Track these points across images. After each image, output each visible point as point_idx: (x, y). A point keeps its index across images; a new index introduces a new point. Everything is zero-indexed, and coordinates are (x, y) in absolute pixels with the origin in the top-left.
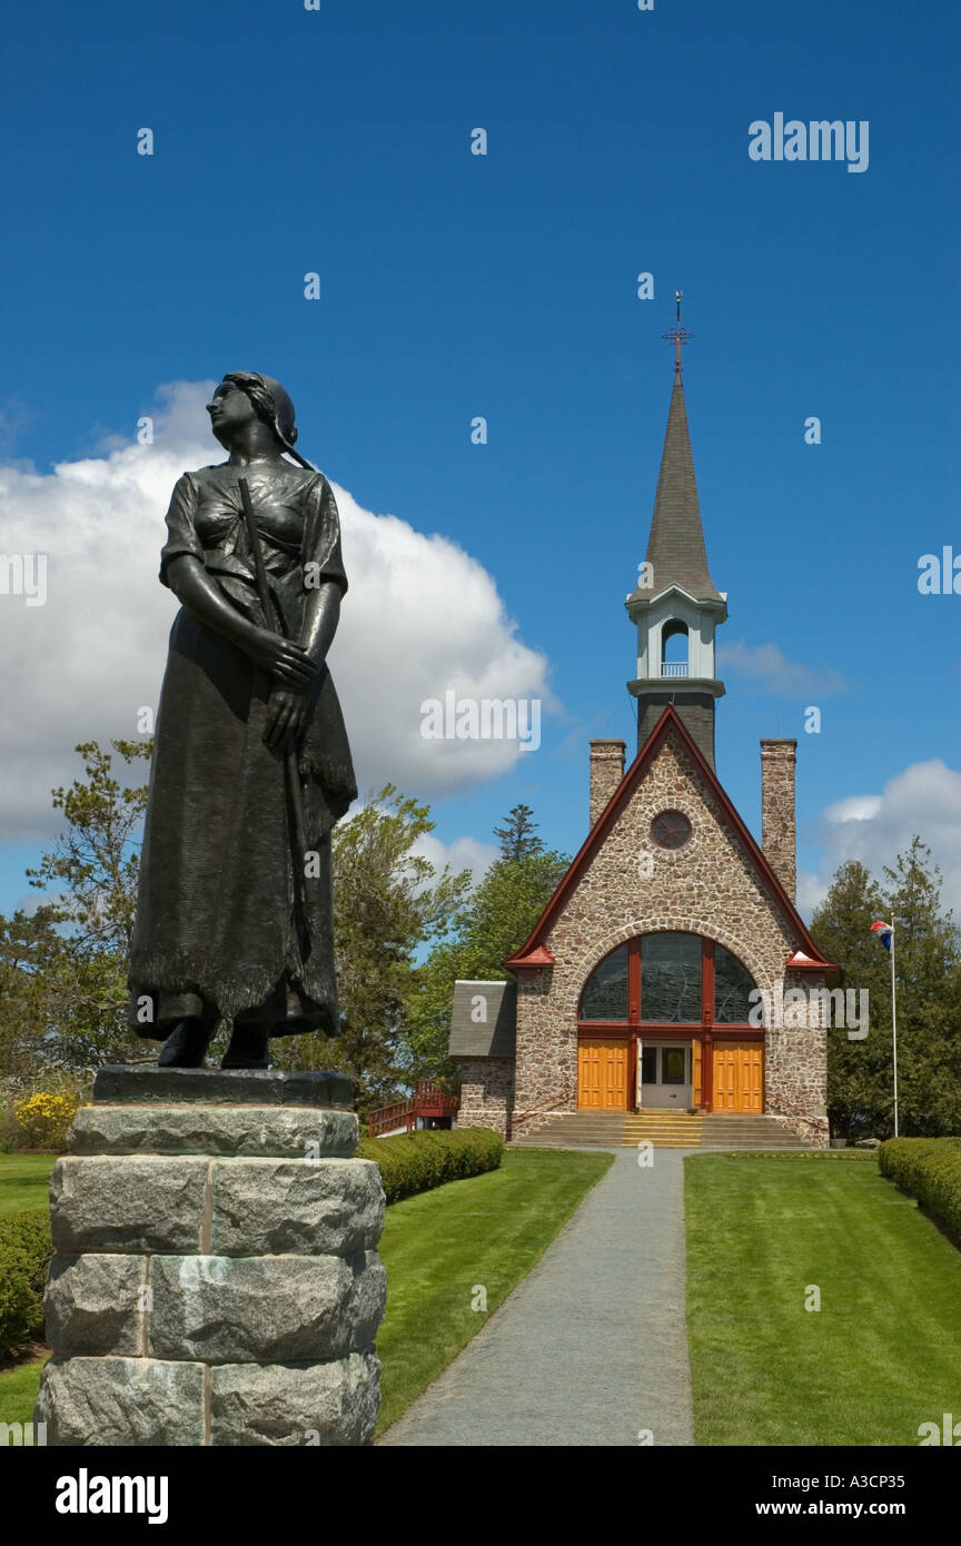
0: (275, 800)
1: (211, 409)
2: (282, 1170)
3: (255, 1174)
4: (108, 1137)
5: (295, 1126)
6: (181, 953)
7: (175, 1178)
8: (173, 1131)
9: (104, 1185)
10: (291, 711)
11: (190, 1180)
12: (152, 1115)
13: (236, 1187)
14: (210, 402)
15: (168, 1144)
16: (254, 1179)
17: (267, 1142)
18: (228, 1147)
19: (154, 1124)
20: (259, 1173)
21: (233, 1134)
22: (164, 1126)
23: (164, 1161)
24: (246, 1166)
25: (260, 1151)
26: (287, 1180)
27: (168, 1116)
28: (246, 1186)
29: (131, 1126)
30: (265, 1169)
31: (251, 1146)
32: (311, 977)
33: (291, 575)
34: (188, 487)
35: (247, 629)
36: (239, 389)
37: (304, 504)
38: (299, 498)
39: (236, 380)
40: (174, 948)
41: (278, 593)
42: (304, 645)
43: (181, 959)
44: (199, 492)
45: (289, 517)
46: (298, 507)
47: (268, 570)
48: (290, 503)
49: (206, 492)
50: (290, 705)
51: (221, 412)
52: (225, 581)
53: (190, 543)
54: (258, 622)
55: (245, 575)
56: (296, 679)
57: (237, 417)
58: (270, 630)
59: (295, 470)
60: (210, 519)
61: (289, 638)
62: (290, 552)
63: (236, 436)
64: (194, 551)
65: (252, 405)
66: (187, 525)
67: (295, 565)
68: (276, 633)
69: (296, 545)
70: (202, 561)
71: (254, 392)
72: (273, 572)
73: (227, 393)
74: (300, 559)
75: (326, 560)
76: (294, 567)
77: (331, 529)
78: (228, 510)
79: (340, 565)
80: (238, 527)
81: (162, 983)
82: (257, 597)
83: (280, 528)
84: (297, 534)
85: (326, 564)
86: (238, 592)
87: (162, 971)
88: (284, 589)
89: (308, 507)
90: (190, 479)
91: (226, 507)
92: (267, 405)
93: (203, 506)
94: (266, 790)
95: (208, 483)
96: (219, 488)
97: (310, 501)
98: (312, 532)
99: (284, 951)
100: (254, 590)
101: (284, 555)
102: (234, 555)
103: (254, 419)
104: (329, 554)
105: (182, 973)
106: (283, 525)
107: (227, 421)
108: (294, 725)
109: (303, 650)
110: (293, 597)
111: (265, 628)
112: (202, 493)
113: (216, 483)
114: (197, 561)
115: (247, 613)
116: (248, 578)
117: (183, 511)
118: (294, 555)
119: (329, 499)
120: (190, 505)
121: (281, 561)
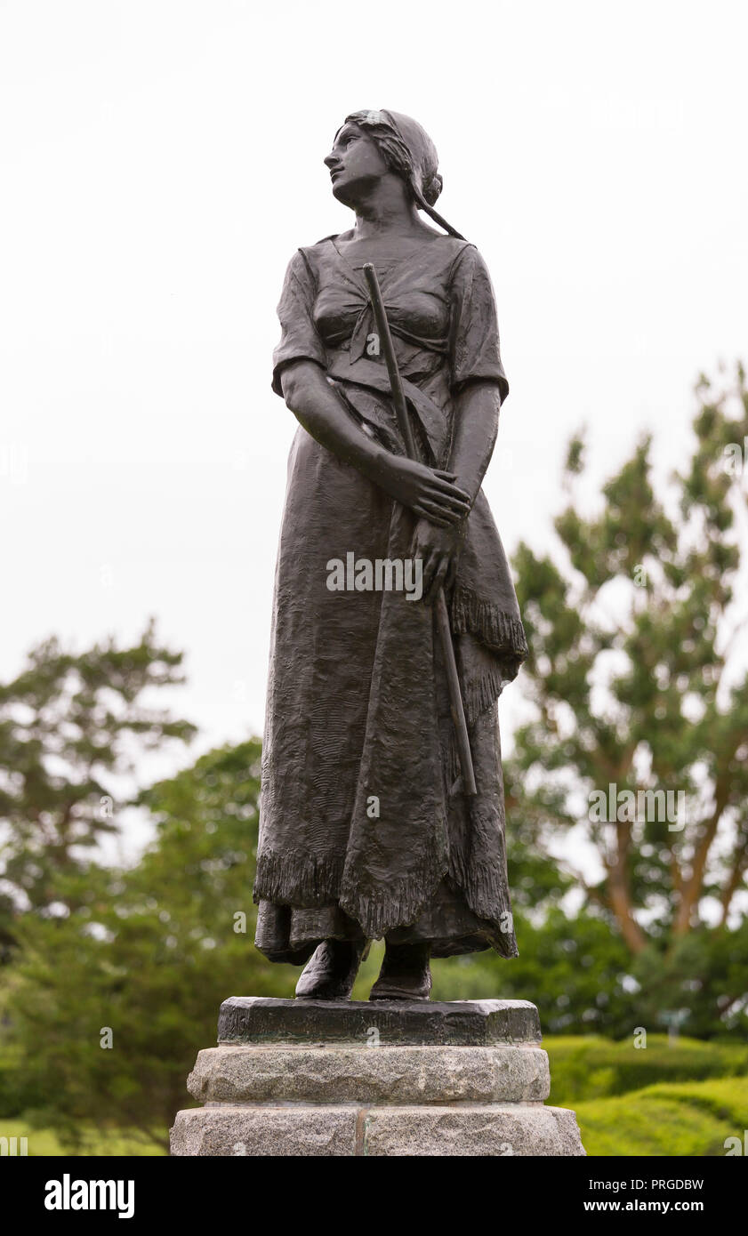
0: (423, 668)
1: (330, 162)
2: (447, 1122)
3: (414, 1127)
4: (237, 1083)
5: (460, 1068)
6: (315, 861)
7: (318, 1133)
8: (314, 1076)
10: (439, 557)
11: (336, 1135)
12: (288, 1057)
13: (390, 1142)
14: (328, 154)
15: (315, 1094)
16: (412, 1132)
17: (427, 1087)
18: (380, 1094)
19: (291, 1068)
20: (418, 1125)
21: (385, 1079)
22: (303, 1070)
23: (304, 1112)
24: (403, 1118)
25: (420, 1100)
26: (452, 1133)
27: (307, 1059)
28: (403, 1140)
29: (263, 1072)
30: (420, 1122)
31: (408, 1093)
32: (475, 886)
33: (436, 380)
34: (303, 270)
35: (380, 457)
36: (364, 137)
37: (449, 287)
38: (443, 280)
39: (360, 124)
40: (306, 855)
41: (419, 406)
42: (453, 473)
43: (315, 869)
44: (318, 276)
45: (430, 307)
46: (441, 292)
47: (405, 377)
48: (431, 288)
49: (327, 277)
50: (437, 550)
51: (343, 169)
52: (352, 395)
53: (308, 344)
54: (393, 446)
55: (377, 386)
56: (444, 518)
57: (362, 175)
58: (410, 456)
59: (438, 239)
60: (331, 313)
61: (434, 466)
62: (433, 351)
63: (362, 199)
64: (314, 355)
65: (381, 157)
66: (304, 320)
67: (440, 367)
68: (417, 460)
69: (440, 341)
70: (323, 367)
71: (383, 140)
72: (412, 379)
73: (349, 140)
74: (446, 358)
75: (479, 360)
76: (438, 370)
77: (484, 317)
78: (354, 300)
79: (497, 363)
80: (367, 322)
81: (293, 898)
82: (393, 413)
83: (419, 322)
84: (441, 327)
85: (479, 364)
86: (369, 409)
87: (293, 883)
88: (428, 402)
89: (455, 290)
90: (305, 258)
91: (352, 297)
92: (399, 157)
93: (322, 296)
94: (411, 656)
95: (328, 263)
96: (342, 270)
97: (457, 282)
98: (461, 323)
99: (441, 856)
100: (388, 405)
101: (426, 355)
102: (363, 360)
103: (384, 175)
104: (483, 351)
105: (317, 886)
106: (423, 318)
107: (351, 179)
108: (442, 574)
109: (451, 480)
110: (438, 411)
111: (403, 454)
112: (321, 278)
113: (338, 265)
114: (317, 368)
115: (380, 436)
116: (381, 389)
117: (298, 301)
118: (438, 353)
119: (482, 277)
120: (307, 292)
121: (422, 363)
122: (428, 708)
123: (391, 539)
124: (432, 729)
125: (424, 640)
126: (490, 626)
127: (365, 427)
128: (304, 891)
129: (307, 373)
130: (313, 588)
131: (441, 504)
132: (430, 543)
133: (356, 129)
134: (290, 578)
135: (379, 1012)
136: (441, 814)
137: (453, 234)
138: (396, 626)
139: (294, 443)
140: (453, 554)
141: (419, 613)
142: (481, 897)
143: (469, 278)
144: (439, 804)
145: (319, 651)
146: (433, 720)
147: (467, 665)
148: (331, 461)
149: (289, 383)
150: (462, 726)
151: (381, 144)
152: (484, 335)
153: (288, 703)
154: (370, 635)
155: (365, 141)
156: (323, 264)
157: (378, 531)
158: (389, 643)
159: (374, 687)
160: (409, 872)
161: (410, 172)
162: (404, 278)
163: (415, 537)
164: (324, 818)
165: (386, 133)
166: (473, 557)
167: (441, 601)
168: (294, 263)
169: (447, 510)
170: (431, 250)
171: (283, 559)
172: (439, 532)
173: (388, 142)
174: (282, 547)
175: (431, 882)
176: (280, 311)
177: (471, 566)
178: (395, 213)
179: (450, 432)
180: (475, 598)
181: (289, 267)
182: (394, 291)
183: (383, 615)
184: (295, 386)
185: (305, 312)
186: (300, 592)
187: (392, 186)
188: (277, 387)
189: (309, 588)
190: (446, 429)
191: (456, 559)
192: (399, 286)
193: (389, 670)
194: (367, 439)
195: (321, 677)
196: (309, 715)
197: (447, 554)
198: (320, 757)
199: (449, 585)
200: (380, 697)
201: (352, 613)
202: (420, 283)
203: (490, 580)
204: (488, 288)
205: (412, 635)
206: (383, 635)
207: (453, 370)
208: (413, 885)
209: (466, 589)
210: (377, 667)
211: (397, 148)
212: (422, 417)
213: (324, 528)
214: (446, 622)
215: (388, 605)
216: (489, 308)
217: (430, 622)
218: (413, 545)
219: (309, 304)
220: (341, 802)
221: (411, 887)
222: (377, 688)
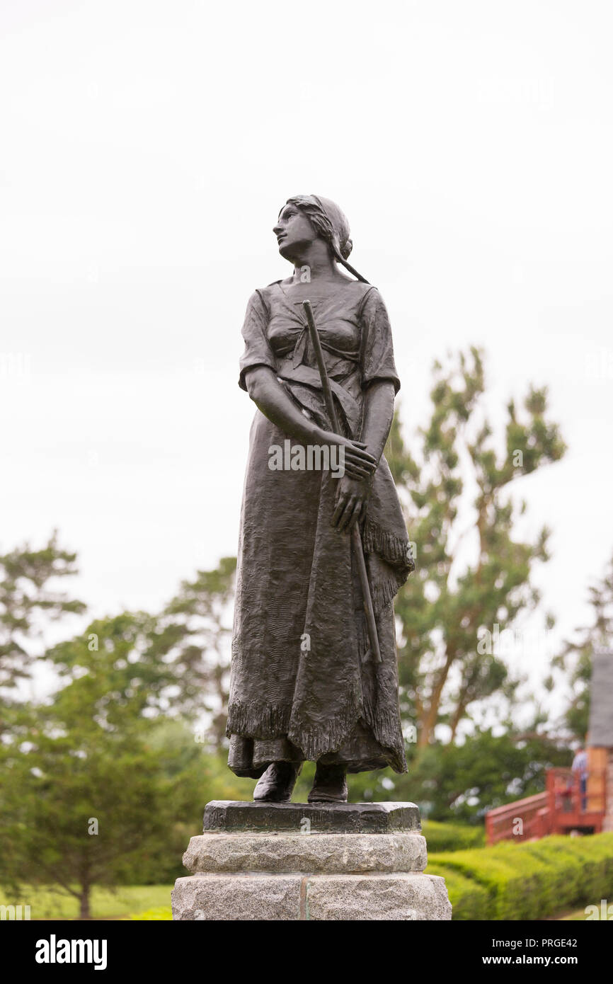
0: (345, 576)
1: (277, 231)
2: (363, 885)
3: (340, 889)
4: (218, 860)
5: (371, 849)
6: (271, 708)
7: (275, 893)
8: (271, 855)
9: (217, 900)
10: (355, 501)
11: (287, 895)
12: (253, 842)
13: (324, 900)
14: (276, 225)
15: (272, 867)
16: (339, 892)
17: (349, 862)
18: (317, 867)
19: (256, 850)
20: (343, 888)
21: (320, 856)
22: (263, 851)
23: (265, 879)
24: (333, 883)
25: (344, 871)
26: (366, 893)
27: (266, 843)
28: (333, 898)
29: (236, 852)
30: (345, 885)
31: (336, 866)
32: (380, 725)
33: (351, 380)
34: (260, 304)
35: (315, 432)
36: (300, 213)
37: (360, 315)
38: (355, 311)
39: (297, 204)
40: (265, 704)
41: (341, 398)
42: (364, 443)
43: (271, 714)
44: (270, 308)
45: (348, 330)
46: (354, 319)
47: (331, 378)
48: (348, 317)
49: (276, 309)
50: (354, 496)
51: (286, 235)
52: (295, 390)
53: (264, 355)
54: (324, 425)
55: (312, 384)
56: (359, 474)
57: (299, 240)
58: (335, 432)
59: (351, 284)
60: (280, 334)
61: (351, 438)
62: (350, 360)
63: (299, 256)
64: (269, 363)
65: (312, 227)
66: (260, 338)
67: (354, 371)
68: (340, 434)
69: (355, 353)
70: (275, 371)
71: (313, 216)
72: (336, 379)
73: (290, 216)
74: (358, 365)
75: (380, 366)
76: (353, 373)
77: (384, 337)
78: (295, 325)
79: (393, 368)
80: (304, 340)
81: (256, 733)
82: (323, 403)
83: (340, 340)
84: (354, 344)
85: (381, 369)
86: (307, 399)
87: (256, 723)
88: (346, 394)
89: (364, 318)
90: (260, 296)
91: (294, 323)
92: (325, 227)
93: (274, 322)
94: (336, 568)
95: (277, 300)
96: (287, 304)
97: (365, 313)
98: (368, 341)
99: (357, 704)
100: (320, 397)
101: (344, 362)
102: (302, 366)
103: (314, 240)
104: (383, 360)
105: (272, 725)
106: (343, 337)
107: (292, 242)
108: (358, 512)
109: (363, 448)
110: (353, 400)
111: (331, 430)
112: (272, 310)
113: (284, 301)
114: (270, 371)
115: (315, 418)
116: (315, 386)
117: (257, 326)
118: (353, 361)
119: (382, 310)
120: (263, 320)
121: (342, 368)
122: (347, 604)
123: (323, 488)
124: (350, 618)
125: (345, 557)
126: (389, 548)
127: (304, 412)
128: (263, 728)
129: (263, 374)
130: (268, 522)
131: (356, 464)
132: (350, 491)
133: (295, 208)
134: (252, 515)
135: (314, 811)
136: (357, 676)
137: (361, 279)
138: (326, 547)
139: (253, 422)
140: (364, 499)
141: (341, 539)
142: (384, 732)
143: (373, 310)
144: (355, 669)
145: (273, 564)
146: (351, 611)
147: (374, 574)
148: (281, 435)
149: (251, 382)
150: (371, 616)
151: (312, 218)
152: (384, 349)
153: (251, 600)
154: (308, 553)
155: (301, 216)
156: (274, 300)
157: (313, 483)
158: (320, 559)
159: (311, 590)
160: (336, 715)
161: (332, 238)
162: (329, 310)
163: (339, 487)
164: (277, 679)
165: (315, 211)
166: (377, 501)
167: (356, 530)
168: (253, 299)
169: (361, 469)
170: (347, 291)
171: (247, 502)
172: (355, 484)
173: (317, 217)
174: (247, 494)
175: (350, 722)
176: (244, 332)
177: (377, 507)
178: (322, 266)
179: (361, 415)
180: (379, 528)
181: (250, 302)
182: (323, 319)
183: (317, 540)
184: (256, 384)
185: (262, 333)
186: (259, 525)
187: (320, 247)
188: (242, 384)
189: (266, 522)
190: (359, 413)
191: (367, 502)
192: (326, 315)
193: (321, 578)
194: (306, 420)
195: (275, 582)
196: (266, 608)
197: (361, 498)
198: (274, 636)
199: (362, 520)
200: (315, 596)
201: (295, 539)
202: (340, 313)
203: (389, 516)
204: (386, 317)
205: (337, 554)
206: (317, 554)
207: (363, 373)
208: (338, 724)
209: (373, 522)
210: (313, 575)
211: (323, 221)
212: (343, 405)
213: (276, 480)
214: (360, 545)
215: (321, 533)
216: (387, 330)
217: (349, 545)
218: (337, 493)
219: (264, 328)
220: (289, 668)
221: (337, 726)
222: (314, 590)
